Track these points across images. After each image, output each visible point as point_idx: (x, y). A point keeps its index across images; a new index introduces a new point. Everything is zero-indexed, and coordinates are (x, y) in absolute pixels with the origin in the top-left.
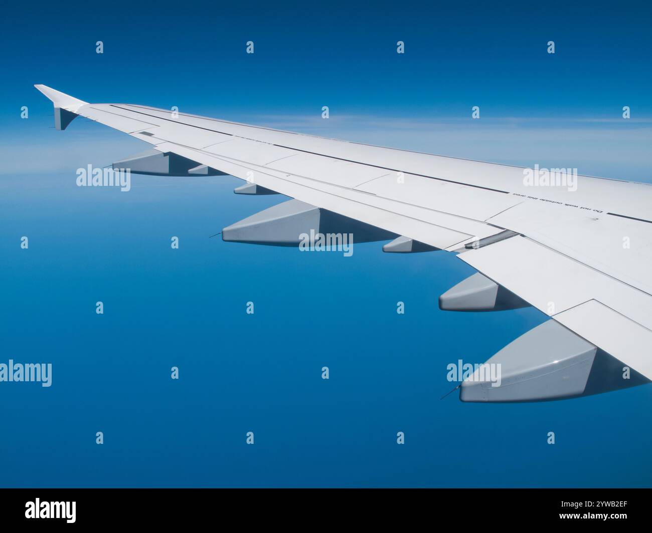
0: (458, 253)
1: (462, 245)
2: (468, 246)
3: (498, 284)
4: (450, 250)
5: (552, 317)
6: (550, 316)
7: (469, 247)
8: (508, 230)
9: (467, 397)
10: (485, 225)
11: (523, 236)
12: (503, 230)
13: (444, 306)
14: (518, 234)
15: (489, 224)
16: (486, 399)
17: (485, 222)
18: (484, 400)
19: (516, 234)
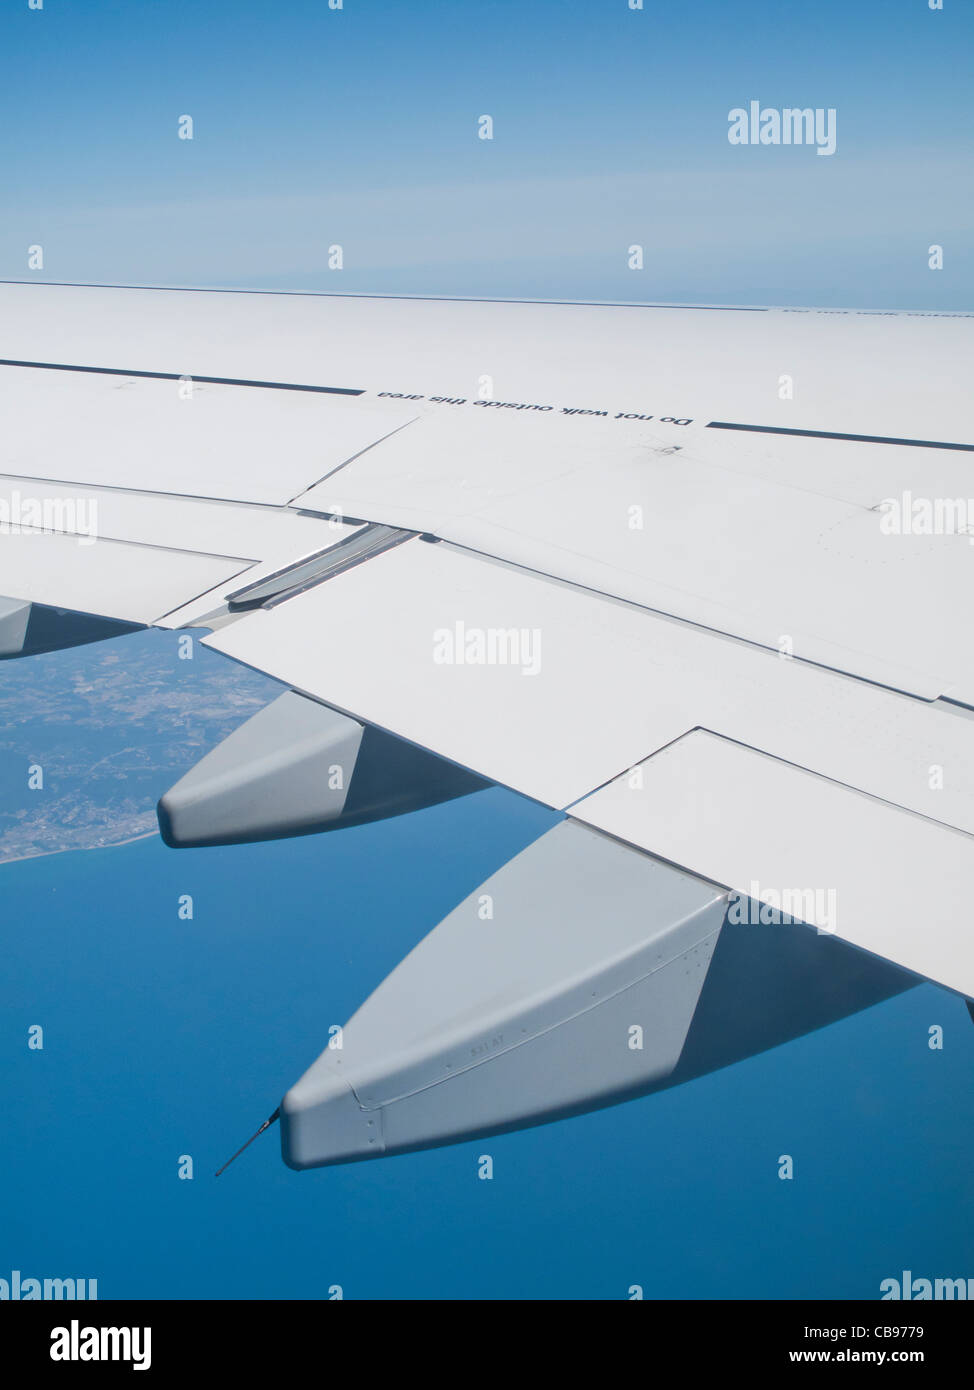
0: (208, 631)
1: (218, 600)
2: (238, 600)
3: (362, 722)
4: (173, 622)
5: (568, 811)
6: (559, 807)
7: (240, 605)
8: (373, 525)
9: (309, 1148)
10: (293, 517)
11: (429, 538)
12: (355, 529)
13: (182, 832)
14: (414, 533)
15: (305, 512)
16: (381, 1144)
17: (289, 506)
18: (369, 1146)
19: (403, 534)
